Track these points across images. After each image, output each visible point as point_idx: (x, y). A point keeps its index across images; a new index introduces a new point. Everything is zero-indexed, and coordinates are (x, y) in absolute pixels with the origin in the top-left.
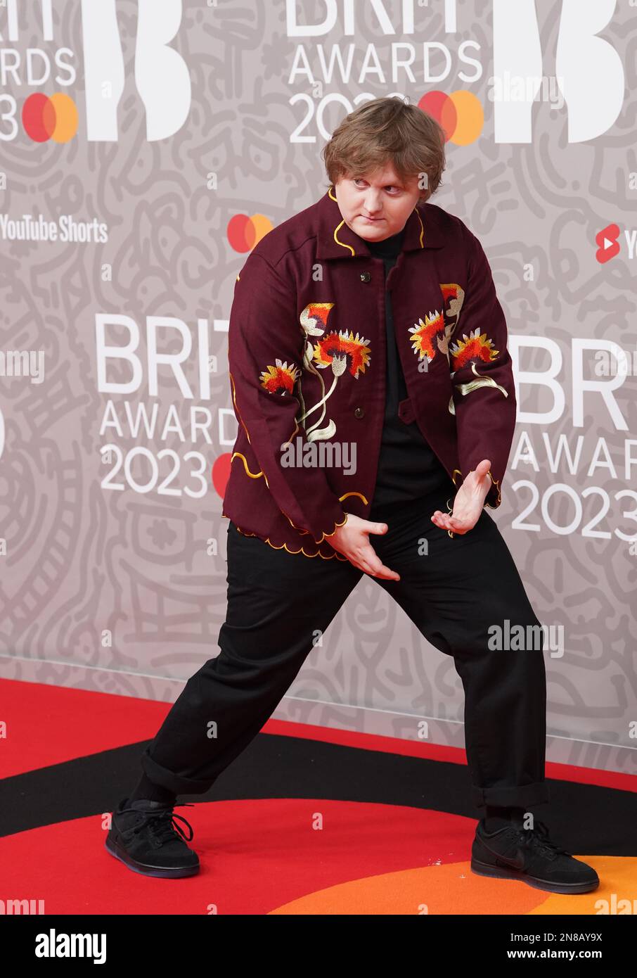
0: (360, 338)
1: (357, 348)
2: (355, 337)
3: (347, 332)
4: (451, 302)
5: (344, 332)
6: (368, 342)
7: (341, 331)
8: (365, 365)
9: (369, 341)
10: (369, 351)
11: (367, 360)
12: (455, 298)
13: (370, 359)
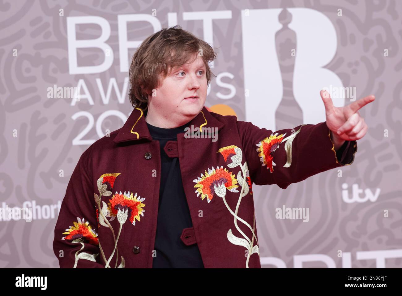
0: (137, 197)
1: (135, 203)
2: (134, 196)
3: (129, 192)
4: (232, 158)
5: (127, 192)
6: (143, 199)
7: (125, 192)
8: (140, 215)
9: (145, 199)
10: (144, 205)
11: (141, 212)
12: (235, 154)
13: (144, 211)
